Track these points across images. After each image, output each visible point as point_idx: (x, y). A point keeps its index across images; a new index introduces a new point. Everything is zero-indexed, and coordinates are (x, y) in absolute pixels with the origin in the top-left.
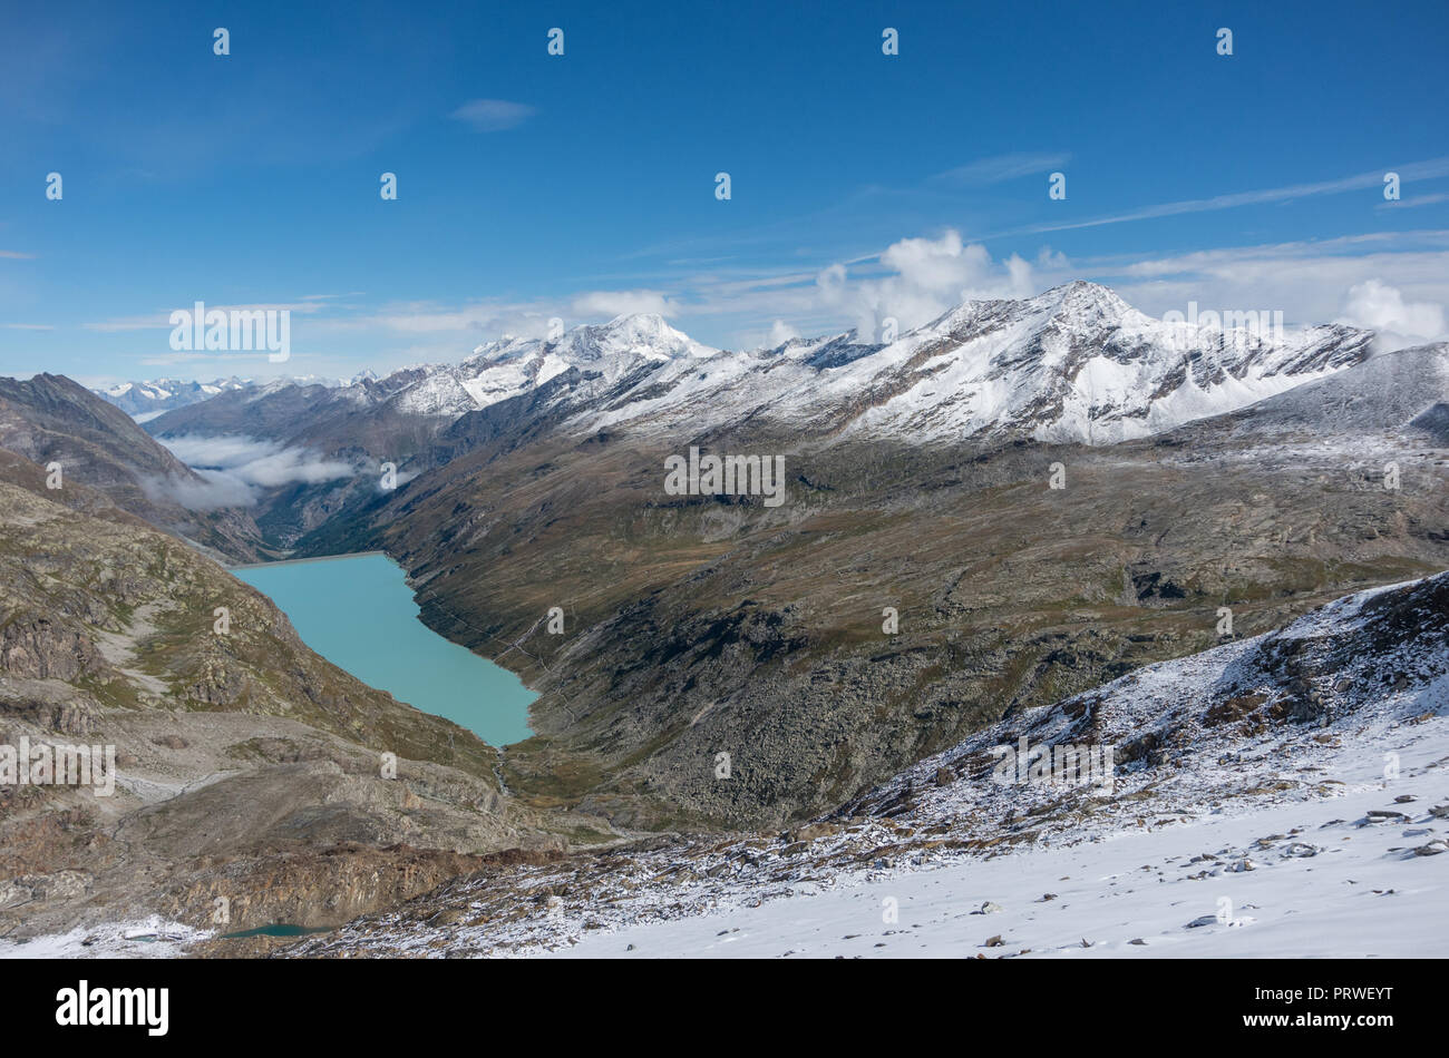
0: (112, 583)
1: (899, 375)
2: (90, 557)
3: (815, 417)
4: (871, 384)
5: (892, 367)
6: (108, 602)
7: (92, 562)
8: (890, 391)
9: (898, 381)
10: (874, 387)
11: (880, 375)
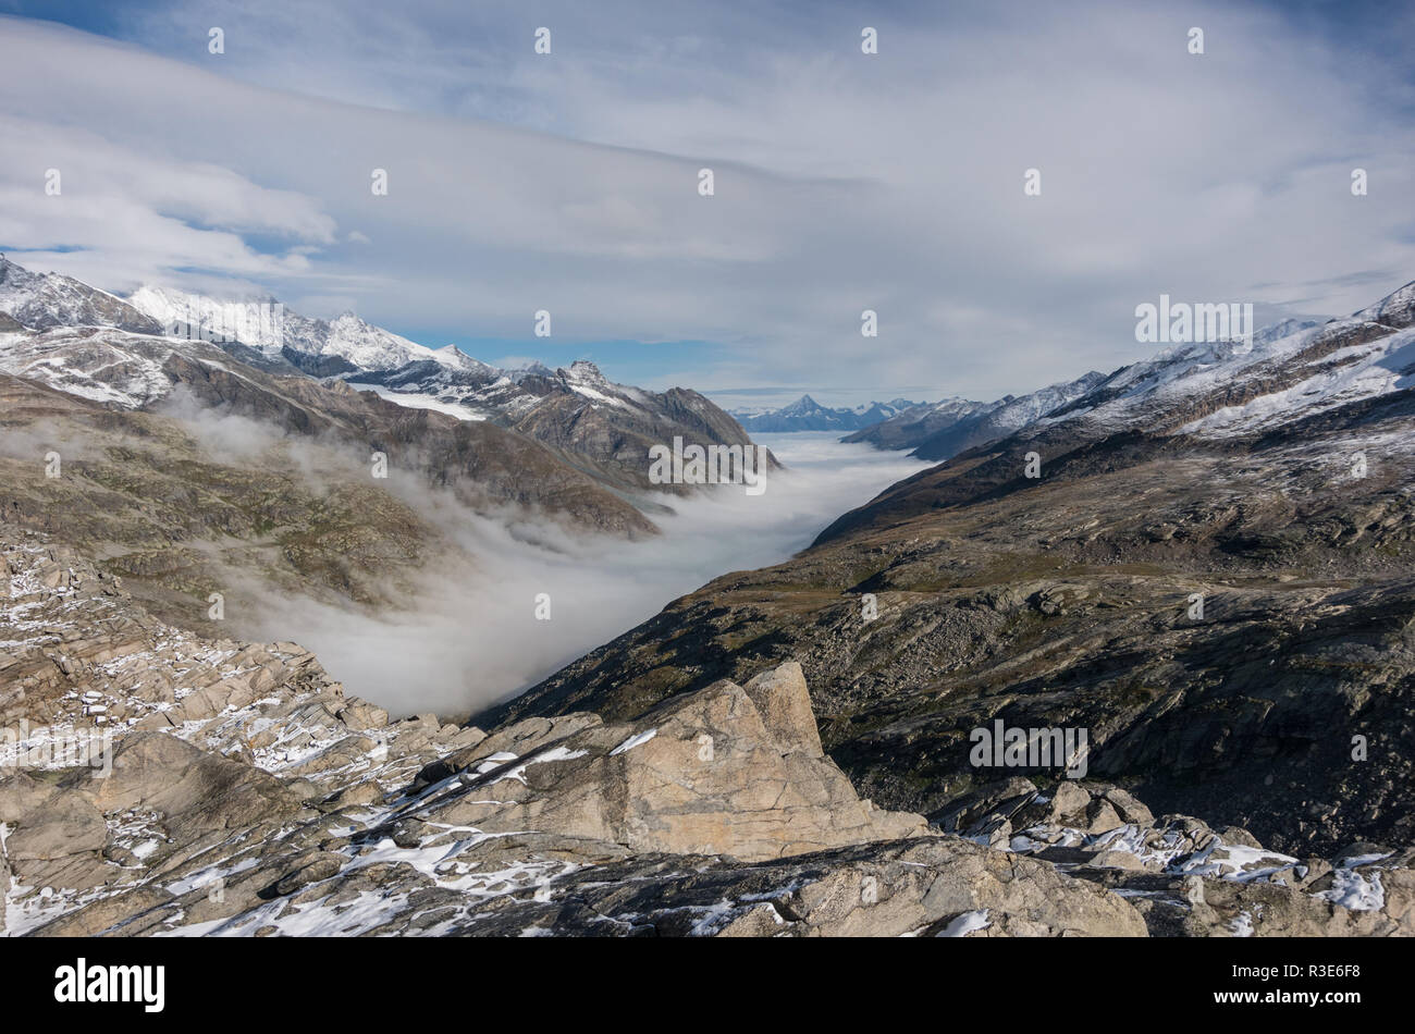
0: (269, 508)
1: (1280, 369)
2: (268, 490)
3: (1140, 418)
4: (1229, 382)
5: (1269, 361)
6: (258, 520)
7: (266, 494)
8: (1261, 388)
9: (1274, 378)
10: (1233, 384)
11: (1248, 370)
